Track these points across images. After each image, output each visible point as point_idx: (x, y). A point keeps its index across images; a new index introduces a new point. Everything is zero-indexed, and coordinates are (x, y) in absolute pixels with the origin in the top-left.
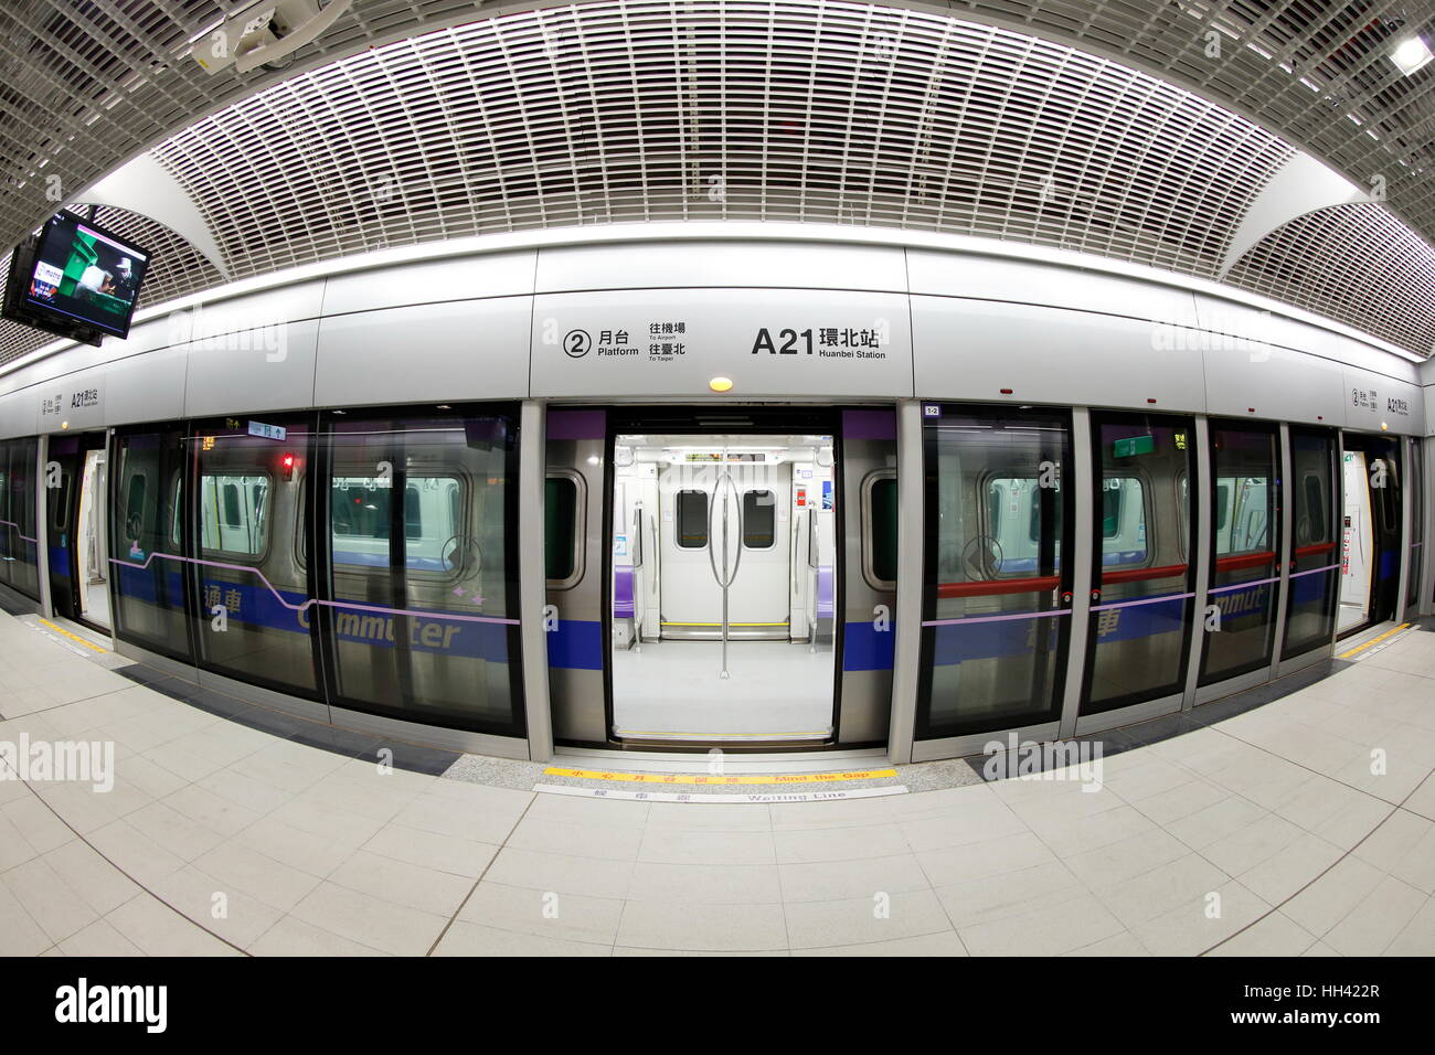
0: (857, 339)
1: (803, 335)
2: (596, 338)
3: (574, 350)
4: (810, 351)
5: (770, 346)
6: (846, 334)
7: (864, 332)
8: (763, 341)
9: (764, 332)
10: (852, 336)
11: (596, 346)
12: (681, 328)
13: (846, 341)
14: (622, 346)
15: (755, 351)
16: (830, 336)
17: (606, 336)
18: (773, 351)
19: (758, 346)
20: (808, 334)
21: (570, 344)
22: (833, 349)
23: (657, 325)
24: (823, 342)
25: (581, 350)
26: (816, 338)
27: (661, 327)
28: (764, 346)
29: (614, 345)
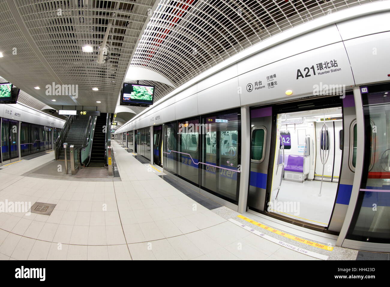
0: (330, 65)
1: (311, 68)
2: (254, 85)
3: (249, 90)
4: (315, 74)
5: (302, 75)
6: (325, 64)
7: (331, 61)
8: (299, 74)
9: (299, 71)
10: (328, 64)
11: (254, 87)
12: (275, 76)
13: (326, 67)
14: (261, 86)
15: (297, 78)
16: (320, 66)
17: (256, 84)
18: (303, 77)
19: (298, 76)
20: (313, 68)
21: (248, 88)
22: (322, 71)
23: (268, 77)
24: (318, 69)
25: (251, 89)
26: (316, 68)
27: (269, 77)
28: (300, 76)
29: (259, 86)
